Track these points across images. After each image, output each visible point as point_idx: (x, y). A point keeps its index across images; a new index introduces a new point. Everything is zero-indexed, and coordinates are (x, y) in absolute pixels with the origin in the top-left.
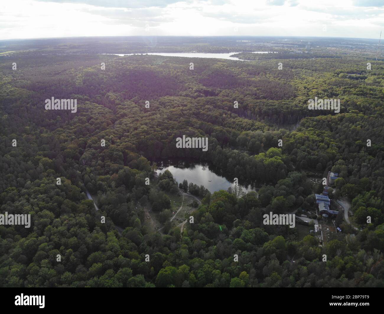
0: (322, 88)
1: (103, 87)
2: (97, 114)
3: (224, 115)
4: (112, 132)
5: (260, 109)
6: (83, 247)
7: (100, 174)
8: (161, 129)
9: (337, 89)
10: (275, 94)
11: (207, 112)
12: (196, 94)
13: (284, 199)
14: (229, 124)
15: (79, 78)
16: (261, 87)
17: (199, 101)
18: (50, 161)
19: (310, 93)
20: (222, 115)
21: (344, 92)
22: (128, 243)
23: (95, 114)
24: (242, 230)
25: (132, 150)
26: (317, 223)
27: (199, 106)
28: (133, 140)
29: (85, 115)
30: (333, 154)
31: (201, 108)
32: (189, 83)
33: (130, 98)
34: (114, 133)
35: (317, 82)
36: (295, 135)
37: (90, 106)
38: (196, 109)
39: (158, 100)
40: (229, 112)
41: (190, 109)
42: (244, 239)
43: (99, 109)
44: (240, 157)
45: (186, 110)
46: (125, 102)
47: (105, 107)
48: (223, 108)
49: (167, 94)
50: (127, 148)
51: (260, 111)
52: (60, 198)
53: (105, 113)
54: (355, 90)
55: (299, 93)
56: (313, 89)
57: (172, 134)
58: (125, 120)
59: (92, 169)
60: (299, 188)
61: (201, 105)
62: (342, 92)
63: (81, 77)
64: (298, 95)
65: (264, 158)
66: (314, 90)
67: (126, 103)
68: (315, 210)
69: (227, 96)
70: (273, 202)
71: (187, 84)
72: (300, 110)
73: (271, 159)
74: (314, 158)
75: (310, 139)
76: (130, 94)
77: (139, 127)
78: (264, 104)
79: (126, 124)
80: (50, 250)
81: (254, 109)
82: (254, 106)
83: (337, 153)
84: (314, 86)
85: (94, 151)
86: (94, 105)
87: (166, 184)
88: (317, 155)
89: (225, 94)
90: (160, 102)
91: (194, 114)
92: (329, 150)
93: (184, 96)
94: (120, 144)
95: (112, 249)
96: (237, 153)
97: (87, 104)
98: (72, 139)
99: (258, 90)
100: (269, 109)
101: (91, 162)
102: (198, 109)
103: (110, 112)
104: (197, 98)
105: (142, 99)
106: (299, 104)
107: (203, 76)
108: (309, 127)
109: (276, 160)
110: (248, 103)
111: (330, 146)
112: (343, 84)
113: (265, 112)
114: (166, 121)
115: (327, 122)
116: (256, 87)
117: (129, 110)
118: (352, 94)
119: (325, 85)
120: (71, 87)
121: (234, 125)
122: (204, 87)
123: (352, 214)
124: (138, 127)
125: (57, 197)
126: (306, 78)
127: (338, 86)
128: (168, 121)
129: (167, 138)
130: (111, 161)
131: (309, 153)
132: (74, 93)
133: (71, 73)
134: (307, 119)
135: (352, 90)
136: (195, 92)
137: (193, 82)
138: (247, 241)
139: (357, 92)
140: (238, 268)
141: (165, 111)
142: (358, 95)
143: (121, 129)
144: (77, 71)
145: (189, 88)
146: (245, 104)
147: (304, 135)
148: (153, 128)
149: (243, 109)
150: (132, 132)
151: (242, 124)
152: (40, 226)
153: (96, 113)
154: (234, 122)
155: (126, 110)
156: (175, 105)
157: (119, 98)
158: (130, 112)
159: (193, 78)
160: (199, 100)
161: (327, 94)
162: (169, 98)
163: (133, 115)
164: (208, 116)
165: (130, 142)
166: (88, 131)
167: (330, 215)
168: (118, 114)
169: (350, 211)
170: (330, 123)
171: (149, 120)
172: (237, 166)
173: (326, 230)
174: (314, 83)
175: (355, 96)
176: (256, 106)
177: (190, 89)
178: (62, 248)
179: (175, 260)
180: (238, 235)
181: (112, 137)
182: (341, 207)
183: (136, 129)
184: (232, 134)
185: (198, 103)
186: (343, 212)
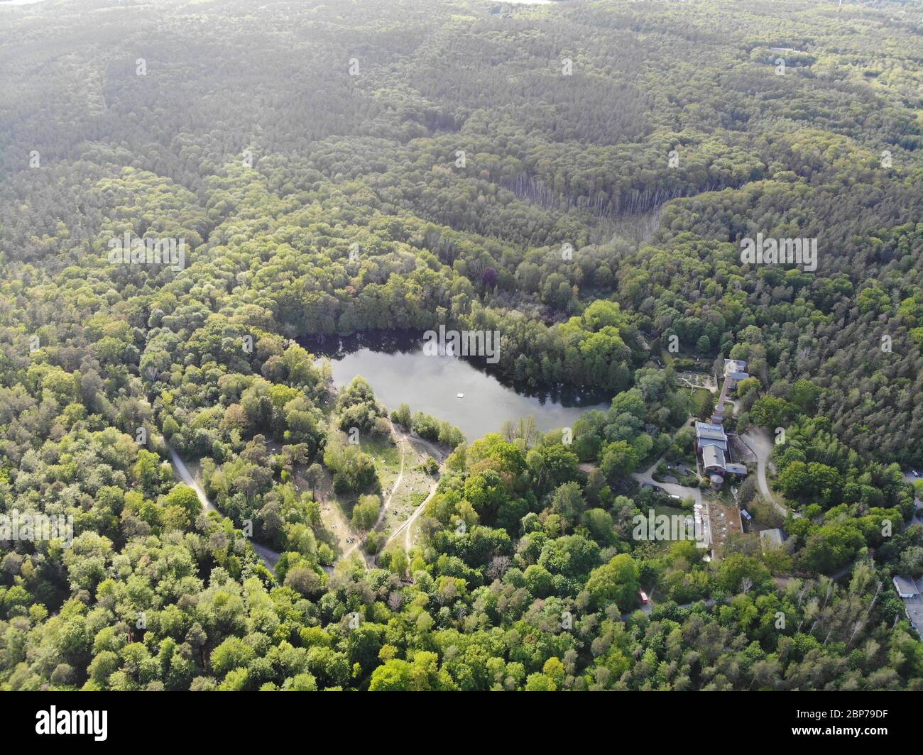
0: (713, 99)
1: (160, 114)
2: (158, 210)
3: (481, 198)
4: (207, 271)
5: (565, 174)
6: (197, 628)
7: (197, 405)
8: (329, 255)
9: (747, 101)
10: (600, 127)
11: (440, 187)
12: (405, 126)
13: (629, 449)
14: (494, 224)
15: (93, 82)
16: (565, 104)
17: (416, 153)
18: (67, 377)
19: (683, 116)
20: (476, 198)
21: (764, 108)
22: (294, 602)
23: (154, 209)
24: (541, 540)
25: (266, 326)
26: (700, 497)
27: (416, 168)
28: (264, 296)
29: (128, 216)
30: (735, 310)
31: (422, 173)
32: (383, 89)
33: (237, 148)
34: (212, 273)
35: (699, 80)
36: (648, 256)
37: (136, 181)
38: (411, 179)
39: (309, 154)
40: (492, 186)
41: (395, 183)
42: (547, 565)
43: (161, 191)
44: (527, 334)
45: (385, 185)
46: (227, 165)
47: (175, 182)
48: (477, 174)
49: (331, 131)
50: (253, 321)
51: (567, 183)
52: (115, 491)
53: (178, 204)
54: (787, 104)
55: (657, 118)
56: (691, 101)
57: (358, 270)
58: (235, 227)
59: (176, 391)
60: (658, 409)
61: (421, 167)
62: (758, 110)
63: (98, 80)
64: (655, 125)
65: (581, 333)
66: (693, 107)
67: (228, 168)
68: (695, 464)
69: (484, 132)
70: (605, 457)
71: (378, 94)
72: (660, 176)
73: (596, 335)
74: (693, 324)
75: (685, 268)
76: (234, 137)
77: (273, 251)
78: (575, 160)
79: (238, 243)
80: (122, 645)
81: (553, 176)
82: (551, 165)
83: (744, 307)
84: (691, 93)
85: (171, 336)
86: (146, 178)
87: (360, 417)
88: (700, 316)
89: (481, 126)
90: (315, 161)
91: (406, 196)
92: (726, 299)
93: (375, 135)
94: (232, 309)
95: (262, 624)
96: (518, 324)
97: (127, 174)
98: (111, 302)
99: (559, 110)
100: (588, 177)
101: (169, 369)
102: (414, 180)
103: (192, 202)
104: (408, 140)
105: (268, 151)
106: (659, 156)
107: (418, 65)
108: (680, 228)
109: (607, 337)
110: (537, 155)
111: (729, 286)
112: (760, 84)
113: (579, 185)
114: (338, 228)
115: (721, 212)
116: (553, 102)
117: (239, 192)
118: (780, 115)
119: (717, 89)
120: (77, 118)
121: (507, 227)
122: (425, 101)
123: (774, 472)
124: (270, 250)
125: (107, 488)
126: (674, 67)
127: (749, 91)
128: (344, 227)
129: (348, 283)
130: (219, 363)
131: (681, 309)
132: (90, 139)
133: (70, 69)
134: (677, 204)
135: (780, 102)
136: (403, 120)
137: (394, 84)
138: (554, 571)
139: (793, 109)
140: (540, 648)
141: (334, 190)
142: (794, 118)
143: (228, 260)
144: (86, 62)
145: (386, 106)
146: (529, 159)
147: (669, 256)
148: (308, 252)
149: (524, 174)
150: (257, 269)
151: (526, 225)
152: (84, 580)
153: (156, 207)
154: (506, 219)
155: (231, 193)
156: (355, 168)
157: (207, 149)
158: (243, 198)
159: (394, 70)
160: (415, 149)
161: (722, 117)
162: (339, 143)
163: (252, 209)
164: (442, 201)
165: (257, 303)
166: (147, 271)
167: (726, 476)
168: (212, 205)
169: (770, 464)
170: (729, 212)
171: (294, 224)
172: (521, 356)
173: (718, 518)
174: (692, 82)
175: (789, 122)
176: (557, 165)
177: (390, 111)
178: (148, 636)
179: (403, 635)
180: (533, 554)
181: (209, 289)
182: (750, 452)
183: (266, 257)
184: (503, 260)
185: (414, 160)
186: (755, 466)
